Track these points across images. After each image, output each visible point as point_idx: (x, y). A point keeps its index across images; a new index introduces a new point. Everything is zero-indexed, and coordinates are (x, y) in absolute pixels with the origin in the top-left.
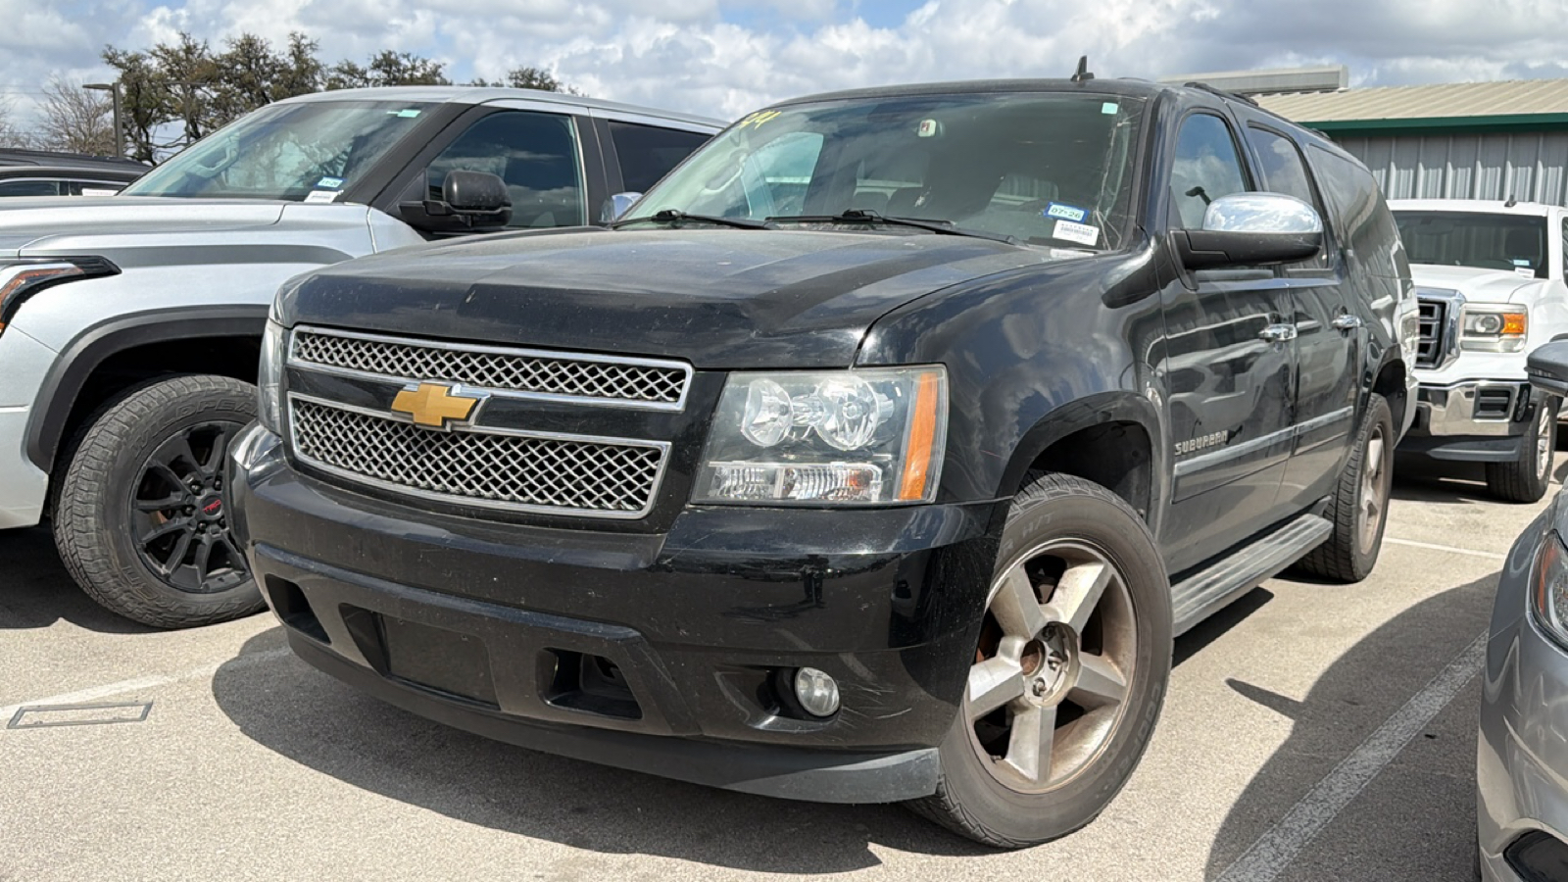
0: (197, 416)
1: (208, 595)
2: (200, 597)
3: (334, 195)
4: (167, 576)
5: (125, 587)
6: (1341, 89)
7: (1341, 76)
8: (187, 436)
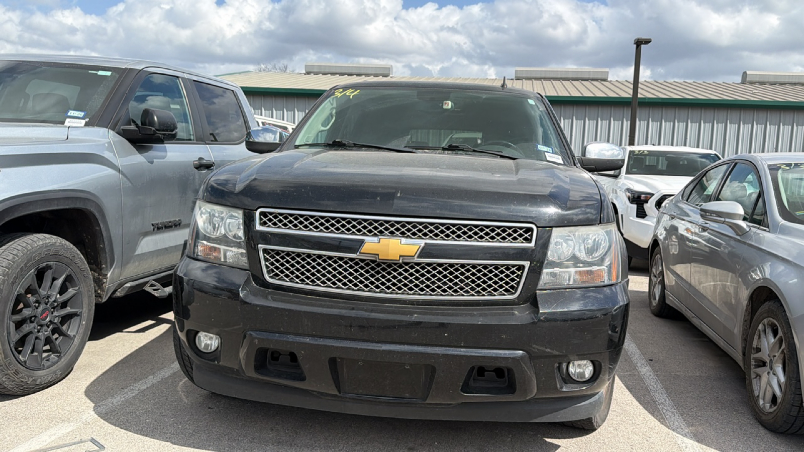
0: (42, 260)
1: (44, 371)
2: (40, 373)
3: (83, 122)
4: (25, 362)
5: (6, 372)
6: (391, 76)
7: (391, 69)
8: (36, 273)
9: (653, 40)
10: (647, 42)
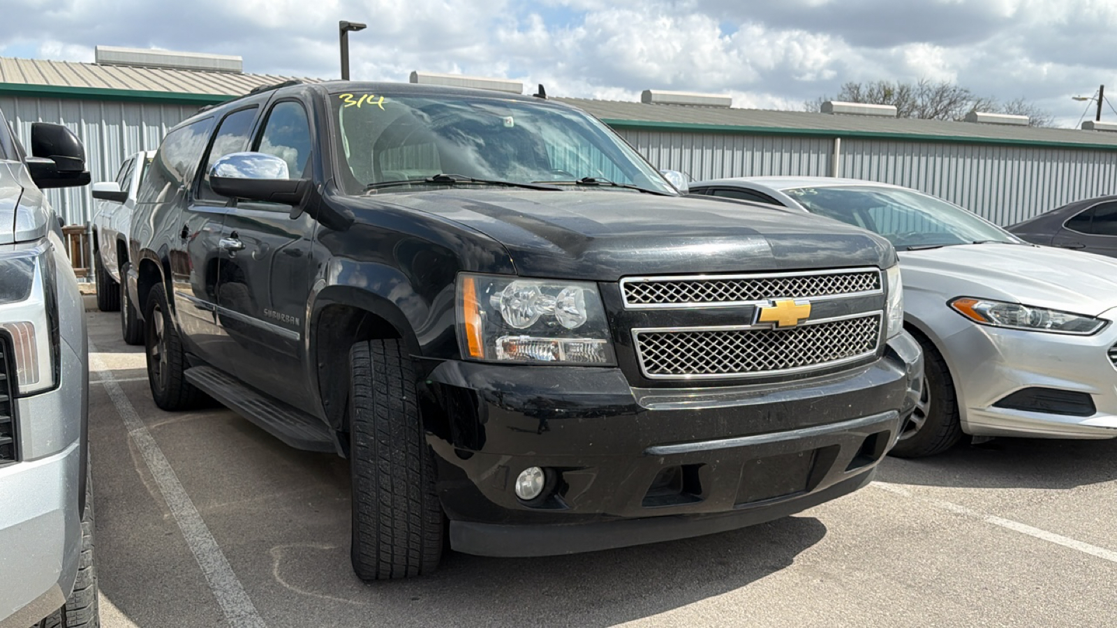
9: (368, 26)
10: (360, 27)
